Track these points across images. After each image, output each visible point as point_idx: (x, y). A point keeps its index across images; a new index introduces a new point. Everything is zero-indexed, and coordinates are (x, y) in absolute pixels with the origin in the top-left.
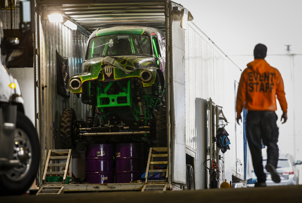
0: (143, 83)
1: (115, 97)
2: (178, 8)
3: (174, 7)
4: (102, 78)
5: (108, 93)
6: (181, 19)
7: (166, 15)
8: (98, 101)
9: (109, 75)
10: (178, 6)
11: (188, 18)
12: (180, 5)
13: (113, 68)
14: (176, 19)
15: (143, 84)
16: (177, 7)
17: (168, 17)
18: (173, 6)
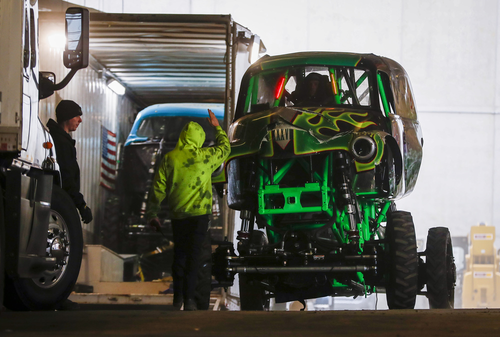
0: (356, 163)
2: (246, 33)
3: (239, 32)
4: (269, 151)
6: (249, 50)
7: (228, 44)
9: (284, 144)
10: (245, 30)
11: (260, 50)
12: (247, 28)
13: (292, 131)
14: (241, 50)
16: (244, 32)
17: (231, 46)
18: (239, 29)
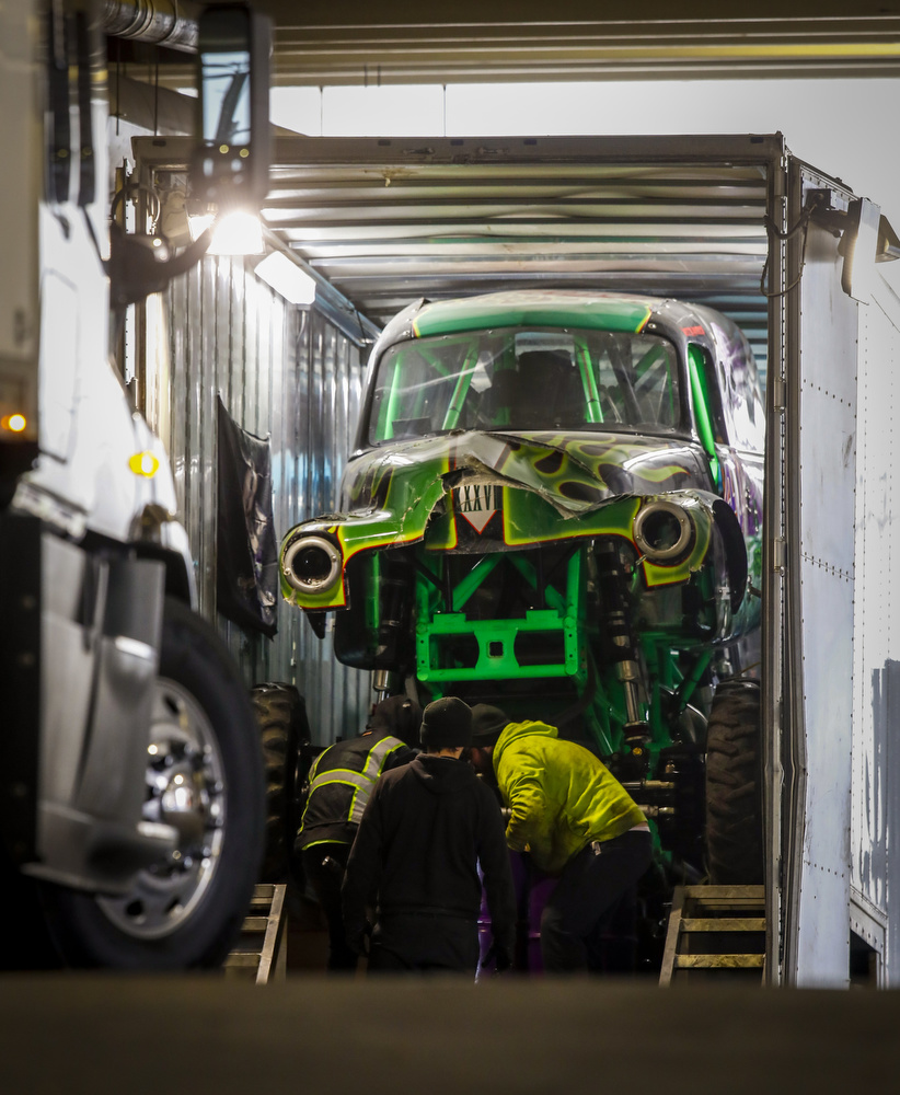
0: (647, 566)
1: (505, 632)
2: (834, 195)
3: (810, 191)
4: (444, 537)
5: (473, 611)
6: (844, 250)
7: (774, 235)
8: (424, 651)
9: (479, 519)
10: (833, 185)
11: (881, 250)
12: (838, 181)
13: (499, 490)
14: (820, 254)
15: (649, 569)
16: (827, 192)
17: (784, 237)
18: (809, 184)
